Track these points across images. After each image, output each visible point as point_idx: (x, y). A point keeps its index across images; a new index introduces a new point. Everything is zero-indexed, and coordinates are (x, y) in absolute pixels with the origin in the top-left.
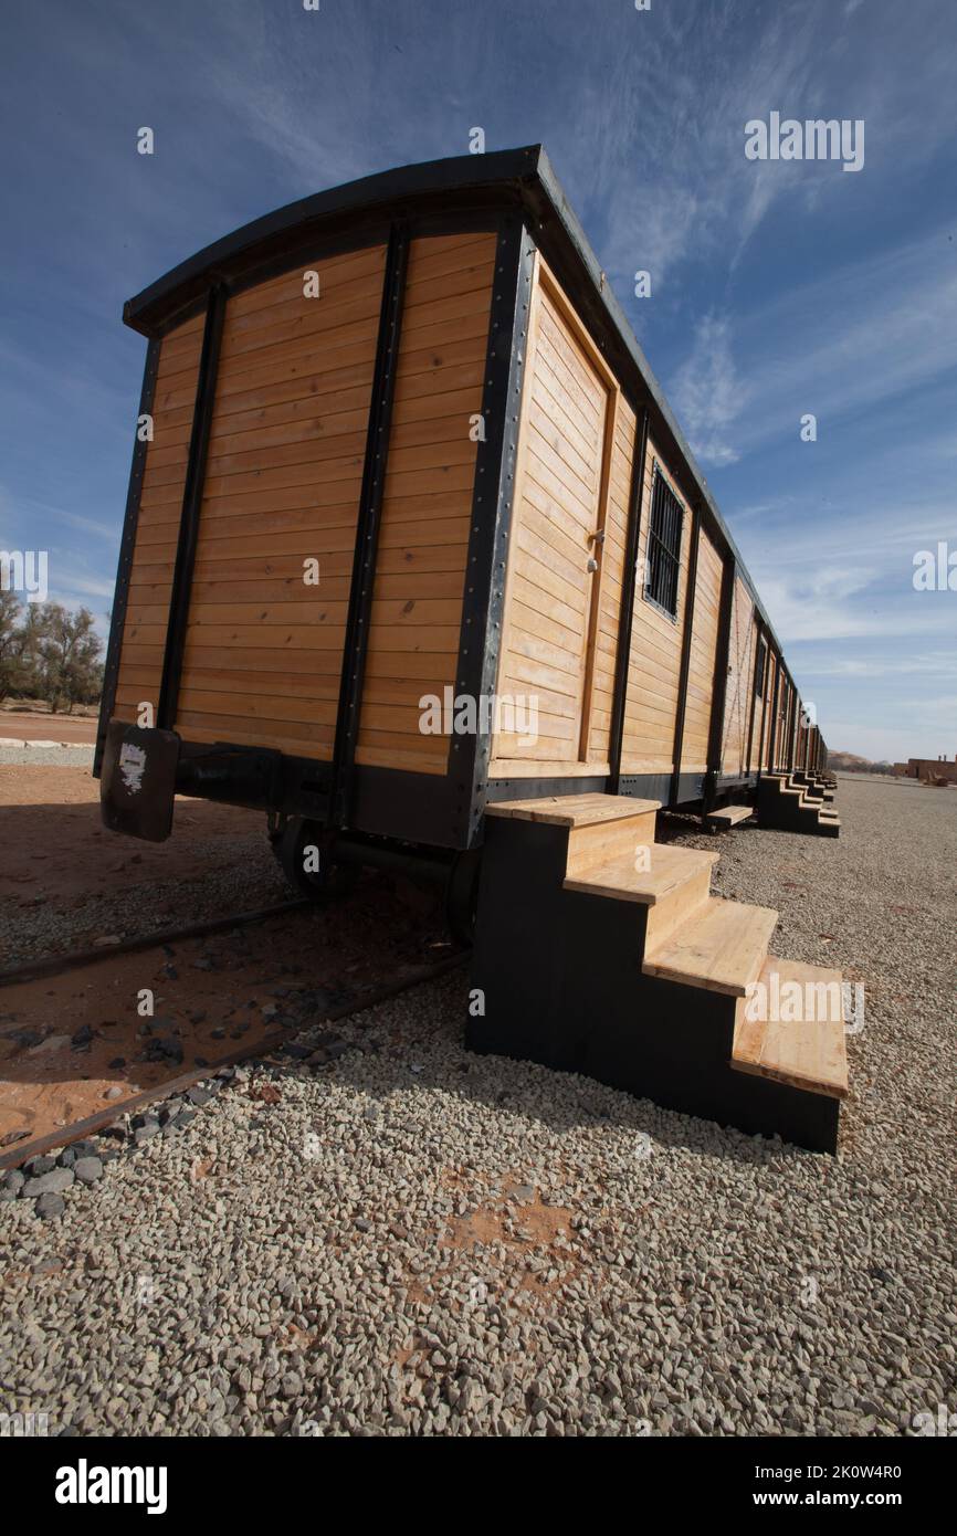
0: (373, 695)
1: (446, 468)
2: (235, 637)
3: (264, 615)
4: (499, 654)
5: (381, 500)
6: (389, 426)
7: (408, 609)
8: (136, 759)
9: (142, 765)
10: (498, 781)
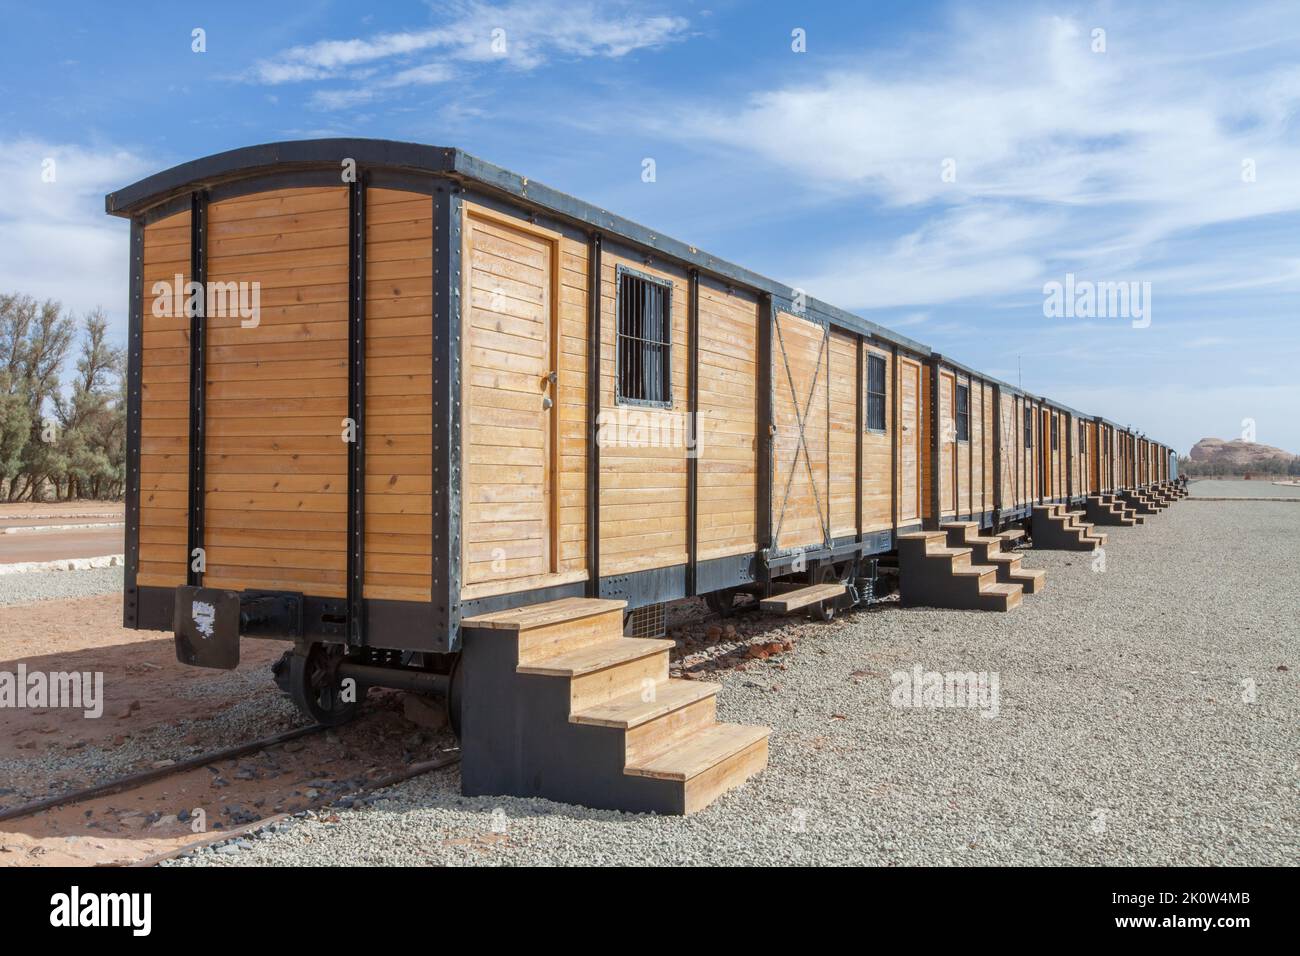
0: (373, 546)
1: (411, 377)
2: (252, 502)
3: (276, 485)
4: (461, 512)
5: (364, 397)
6: (364, 339)
7: (393, 481)
8: (207, 613)
9: (212, 616)
10: (470, 602)
